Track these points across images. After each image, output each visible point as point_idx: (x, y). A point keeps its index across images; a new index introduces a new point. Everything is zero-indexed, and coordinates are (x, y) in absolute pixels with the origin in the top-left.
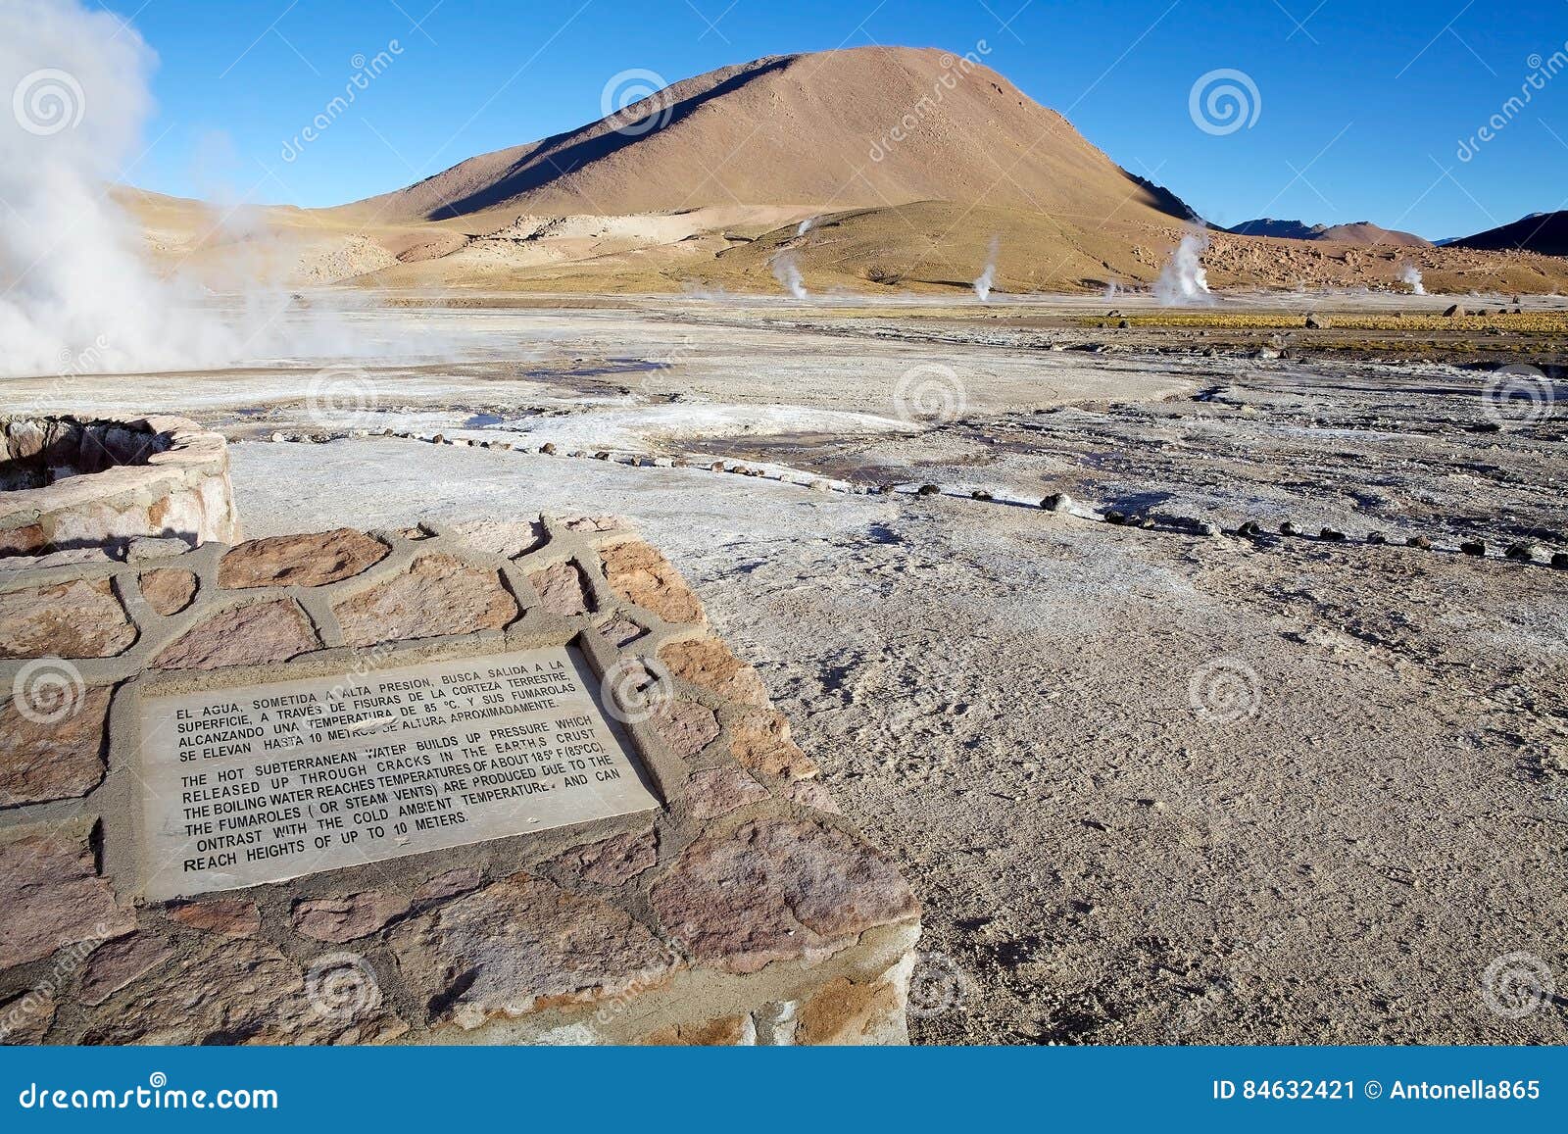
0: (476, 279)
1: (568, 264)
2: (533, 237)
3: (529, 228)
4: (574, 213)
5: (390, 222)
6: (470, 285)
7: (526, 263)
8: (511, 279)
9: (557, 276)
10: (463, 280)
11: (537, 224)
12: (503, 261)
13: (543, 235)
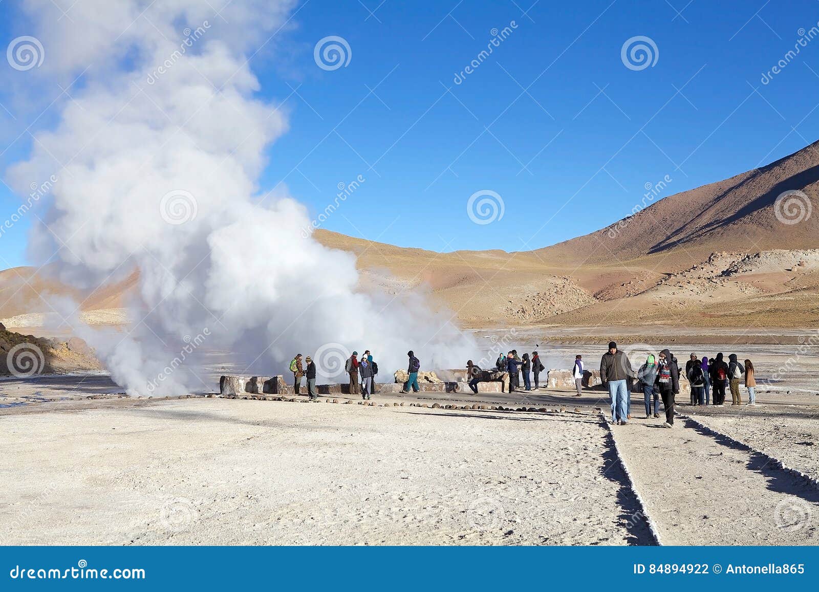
0: (668, 316)
1: (761, 300)
2: (727, 273)
3: (722, 264)
4: (767, 248)
5: (588, 262)
6: (663, 322)
7: (719, 299)
8: (704, 314)
9: (750, 311)
10: (658, 317)
11: (730, 260)
12: (695, 297)
13: (736, 271)
